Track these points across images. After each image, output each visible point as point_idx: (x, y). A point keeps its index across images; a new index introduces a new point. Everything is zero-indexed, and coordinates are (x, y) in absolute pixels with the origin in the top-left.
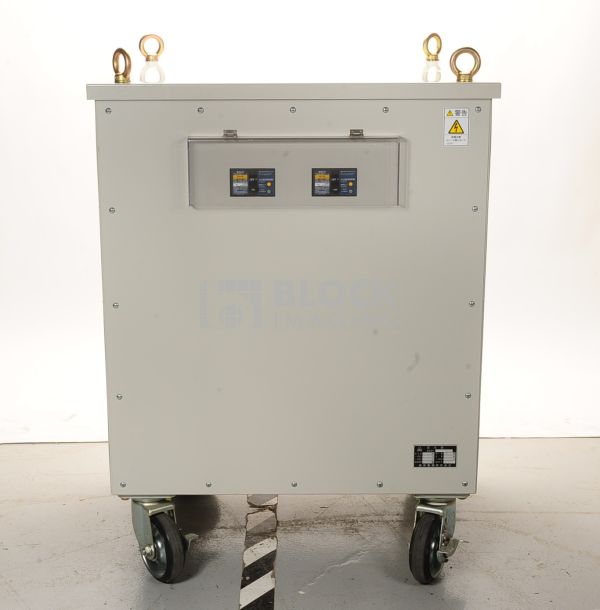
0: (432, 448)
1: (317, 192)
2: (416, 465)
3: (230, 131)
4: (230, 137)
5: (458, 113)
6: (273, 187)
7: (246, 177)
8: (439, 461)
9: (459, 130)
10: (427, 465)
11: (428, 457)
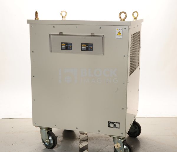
0: (113, 123)
1: (83, 49)
2: (109, 127)
3: (61, 33)
4: (61, 34)
5: (120, 29)
6: (71, 48)
7: (65, 45)
8: (115, 126)
9: (120, 34)
10: (111, 127)
11: (112, 125)
